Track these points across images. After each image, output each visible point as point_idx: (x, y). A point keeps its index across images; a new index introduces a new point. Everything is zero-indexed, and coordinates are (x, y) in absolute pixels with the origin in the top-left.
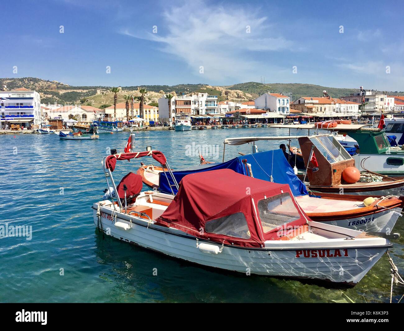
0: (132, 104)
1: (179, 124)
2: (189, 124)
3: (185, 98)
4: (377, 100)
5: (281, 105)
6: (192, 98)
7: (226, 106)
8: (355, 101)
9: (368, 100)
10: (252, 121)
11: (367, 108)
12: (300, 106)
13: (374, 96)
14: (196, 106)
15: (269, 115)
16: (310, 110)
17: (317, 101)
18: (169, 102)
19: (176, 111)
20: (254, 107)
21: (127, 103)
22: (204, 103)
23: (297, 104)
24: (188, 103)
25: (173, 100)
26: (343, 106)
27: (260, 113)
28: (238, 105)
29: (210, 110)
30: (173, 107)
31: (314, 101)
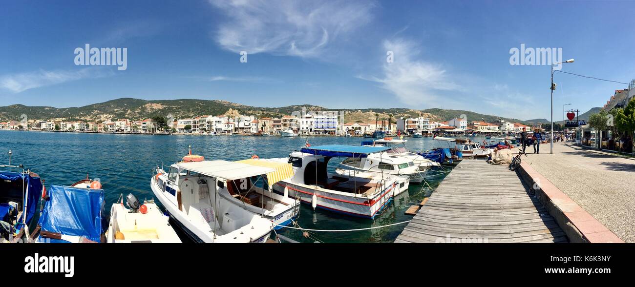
0: (385, 122)
1: (417, 134)
2: (421, 134)
3: (412, 119)
4: (507, 125)
5: (463, 125)
6: (416, 120)
7: (434, 125)
8: (497, 124)
9: (502, 124)
10: (449, 133)
11: (502, 128)
12: (472, 126)
13: (505, 123)
14: (418, 124)
15: (457, 130)
16: (476, 128)
17: (480, 124)
18: (405, 122)
19: (408, 126)
20: (448, 125)
21: (383, 121)
22: (422, 123)
23: (470, 125)
24: (414, 122)
25: (406, 120)
26: (492, 127)
27: (453, 129)
28: (440, 124)
29: (425, 126)
30: (406, 124)
31: (478, 124)
